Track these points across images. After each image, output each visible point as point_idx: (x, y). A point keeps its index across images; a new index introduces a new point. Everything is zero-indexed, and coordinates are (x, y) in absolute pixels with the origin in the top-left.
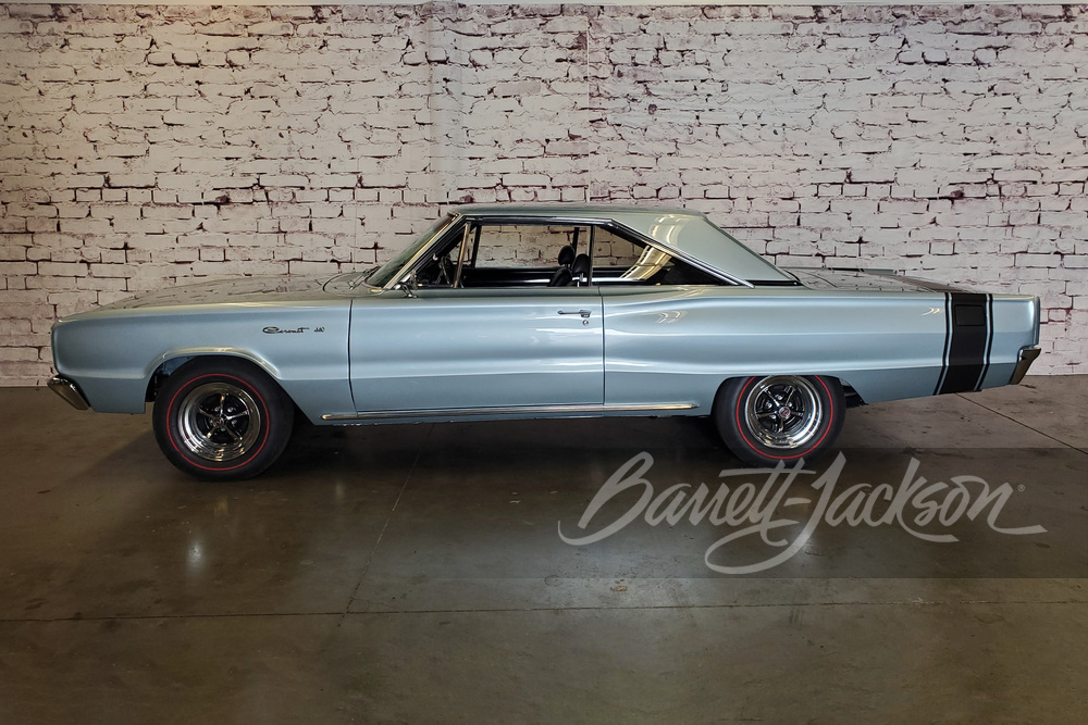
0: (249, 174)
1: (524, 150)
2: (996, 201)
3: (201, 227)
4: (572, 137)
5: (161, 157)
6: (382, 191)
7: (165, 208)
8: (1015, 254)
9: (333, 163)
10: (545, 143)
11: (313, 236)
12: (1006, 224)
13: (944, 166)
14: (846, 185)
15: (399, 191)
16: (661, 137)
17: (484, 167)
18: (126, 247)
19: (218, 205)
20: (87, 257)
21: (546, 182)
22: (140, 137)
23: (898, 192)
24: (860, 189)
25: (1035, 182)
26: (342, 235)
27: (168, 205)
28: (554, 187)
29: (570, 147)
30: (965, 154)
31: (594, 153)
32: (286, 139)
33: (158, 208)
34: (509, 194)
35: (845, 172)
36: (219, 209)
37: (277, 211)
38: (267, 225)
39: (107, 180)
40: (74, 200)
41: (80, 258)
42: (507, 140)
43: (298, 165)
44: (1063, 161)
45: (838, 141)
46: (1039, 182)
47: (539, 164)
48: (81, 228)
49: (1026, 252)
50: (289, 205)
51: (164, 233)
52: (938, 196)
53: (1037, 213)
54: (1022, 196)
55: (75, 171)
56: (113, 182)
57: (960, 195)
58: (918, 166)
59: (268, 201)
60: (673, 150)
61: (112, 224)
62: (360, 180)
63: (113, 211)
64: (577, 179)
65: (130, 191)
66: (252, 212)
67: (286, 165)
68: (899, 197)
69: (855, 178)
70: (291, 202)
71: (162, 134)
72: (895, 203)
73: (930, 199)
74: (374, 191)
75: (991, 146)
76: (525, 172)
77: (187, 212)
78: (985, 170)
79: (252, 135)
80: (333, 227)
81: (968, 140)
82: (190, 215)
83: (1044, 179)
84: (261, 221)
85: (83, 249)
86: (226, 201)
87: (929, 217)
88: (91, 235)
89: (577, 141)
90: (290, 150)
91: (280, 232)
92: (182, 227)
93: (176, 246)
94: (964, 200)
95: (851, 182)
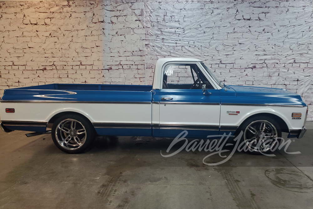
0: (51, 62)
1: (127, 54)
2: (266, 69)
3: (39, 76)
4: (140, 51)
5: (28, 57)
6: (87, 66)
7: (29, 71)
8: (272, 85)
9: (74, 58)
10: (132, 52)
11: (69, 79)
12: (269, 76)
13: (249, 58)
14: (220, 64)
15: (91, 66)
16: (166, 51)
17: (115, 59)
18: (19, 82)
19: (43, 70)
20: (8, 84)
21: (133, 63)
22: (21, 51)
23: (235, 66)
24: (224, 66)
25: (277, 63)
26: (76, 78)
27: (30, 70)
28: (135, 65)
29: (140, 53)
30: (256, 55)
31: (147, 55)
32: (61, 52)
33: (27, 71)
34: (122, 67)
35: (219, 60)
36: (43, 71)
37: (59, 72)
38: (56, 76)
39: (13, 63)
40: (5, 69)
41: (7, 85)
42: (121, 52)
43: (64, 59)
44: (286, 57)
45: (217, 51)
46: (279, 63)
47: (131, 58)
48: (7, 76)
49: (275, 84)
50: (62, 70)
51: (29, 78)
52: (248, 67)
53: (278, 72)
54: (274, 67)
55: (5, 61)
56: (15, 64)
57: (255, 67)
58: (242, 58)
59: (56, 69)
60: (170, 54)
61: (15, 75)
62: (81, 63)
63: (15, 72)
64: (141, 63)
65: (19, 66)
66: (52, 72)
67: (61, 59)
68: (236, 68)
69: (223, 62)
70: (62, 69)
71: (28, 50)
72: (234, 70)
73: (245, 68)
74: (85, 66)
75: (264, 52)
76: (127, 60)
77: (35, 72)
78: (262, 60)
79: (52, 51)
80: (74, 76)
81: (257, 51)
82: (35, 73)
83: (280, 62)
84: (55, 75)
85: (7, 82)
86: (45, 69)
87: (245, 73)
88: (9, 78)
89: (142, 51)
90: (62, 55)
91: (60, 78)
92: (33, 76)
93: (32, 81)
94: (256, 69)
95: (221, 64)
